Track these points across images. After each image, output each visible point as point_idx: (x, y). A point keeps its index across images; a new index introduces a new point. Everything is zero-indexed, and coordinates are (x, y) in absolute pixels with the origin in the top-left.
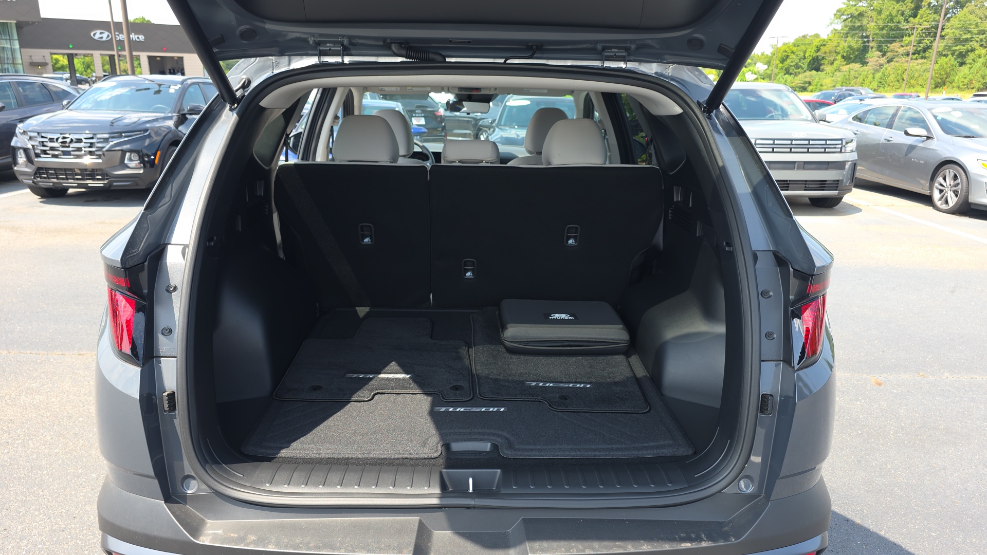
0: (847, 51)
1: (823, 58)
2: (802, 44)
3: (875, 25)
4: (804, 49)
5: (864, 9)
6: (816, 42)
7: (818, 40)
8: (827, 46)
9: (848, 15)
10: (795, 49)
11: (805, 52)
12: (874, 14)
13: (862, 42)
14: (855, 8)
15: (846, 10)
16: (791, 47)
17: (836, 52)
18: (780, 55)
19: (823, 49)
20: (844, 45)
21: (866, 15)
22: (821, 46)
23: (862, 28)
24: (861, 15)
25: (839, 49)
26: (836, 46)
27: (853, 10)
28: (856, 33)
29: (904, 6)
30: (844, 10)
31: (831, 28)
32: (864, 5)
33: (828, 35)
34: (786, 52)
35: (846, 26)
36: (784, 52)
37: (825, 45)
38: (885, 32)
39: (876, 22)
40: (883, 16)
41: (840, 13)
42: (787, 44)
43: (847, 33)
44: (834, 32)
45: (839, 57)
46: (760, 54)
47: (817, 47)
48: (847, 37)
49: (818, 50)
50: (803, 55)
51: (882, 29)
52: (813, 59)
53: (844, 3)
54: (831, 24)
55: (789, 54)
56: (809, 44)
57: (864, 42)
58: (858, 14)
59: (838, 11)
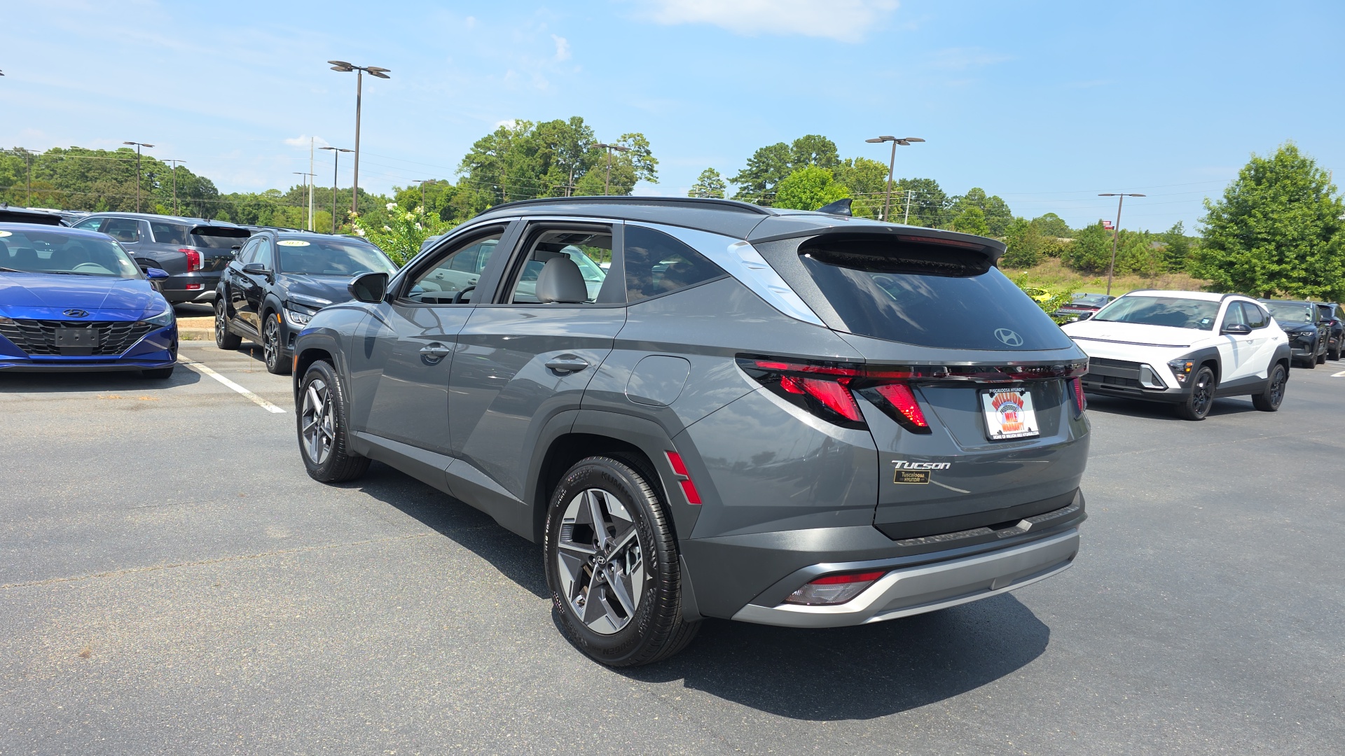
0: (481, 204)
1: (455, 209)
2: (430, 191)
3: (508, 179)
4: (434, 196)
5: (495, 159)
6: (446, 190)
7: (447, 188)
8: (459, 195)
9: (478, 163)
10: (422, 195)
11: (434, 200)
12: (505, 166)
13: (495, 195)
14: (484, 156)
15: (475, 158)
16: (418, 193)
17: (469, 204)
18: (406, 200)
19: (455, 199)
20: (476, 196)
21: (497, 166)
22: (452, 195)
23: (493, 179)
24: (491, 165)
25: (472, 201)
26: (469, 197)
27: (482, 159)
28: (489, 185)
29: (534, 161)
30: (473, 157)
31: (460, 175)
32: (493, 154)
33: (457, 183)
34: (413, 197)
35: (477, 176)
36: (410, 197)
37: (455, 194)
38: (517, 186)
39: (508, 175)
40: (514, 169)
41: (468, 160)
42: (412, 188)
43: (479, 184)
44: (464, 180)
45: (473, 210)
46: (379, 196)
47: (448, 196)
48: (479, 188)
49: (449, 200)
50: (432, 203)
51: (515, 183)
52: (445, 209)
53: (472, 149)
54: (460, 171)
55: (417, 201)
56: (438, 192)
57: (497, 196)
58: (489, 164)
59: (467, 157)
